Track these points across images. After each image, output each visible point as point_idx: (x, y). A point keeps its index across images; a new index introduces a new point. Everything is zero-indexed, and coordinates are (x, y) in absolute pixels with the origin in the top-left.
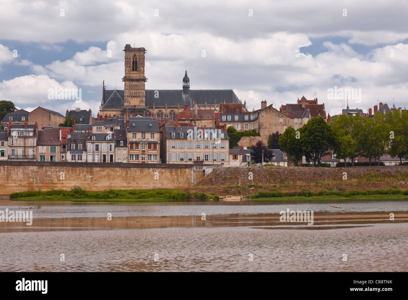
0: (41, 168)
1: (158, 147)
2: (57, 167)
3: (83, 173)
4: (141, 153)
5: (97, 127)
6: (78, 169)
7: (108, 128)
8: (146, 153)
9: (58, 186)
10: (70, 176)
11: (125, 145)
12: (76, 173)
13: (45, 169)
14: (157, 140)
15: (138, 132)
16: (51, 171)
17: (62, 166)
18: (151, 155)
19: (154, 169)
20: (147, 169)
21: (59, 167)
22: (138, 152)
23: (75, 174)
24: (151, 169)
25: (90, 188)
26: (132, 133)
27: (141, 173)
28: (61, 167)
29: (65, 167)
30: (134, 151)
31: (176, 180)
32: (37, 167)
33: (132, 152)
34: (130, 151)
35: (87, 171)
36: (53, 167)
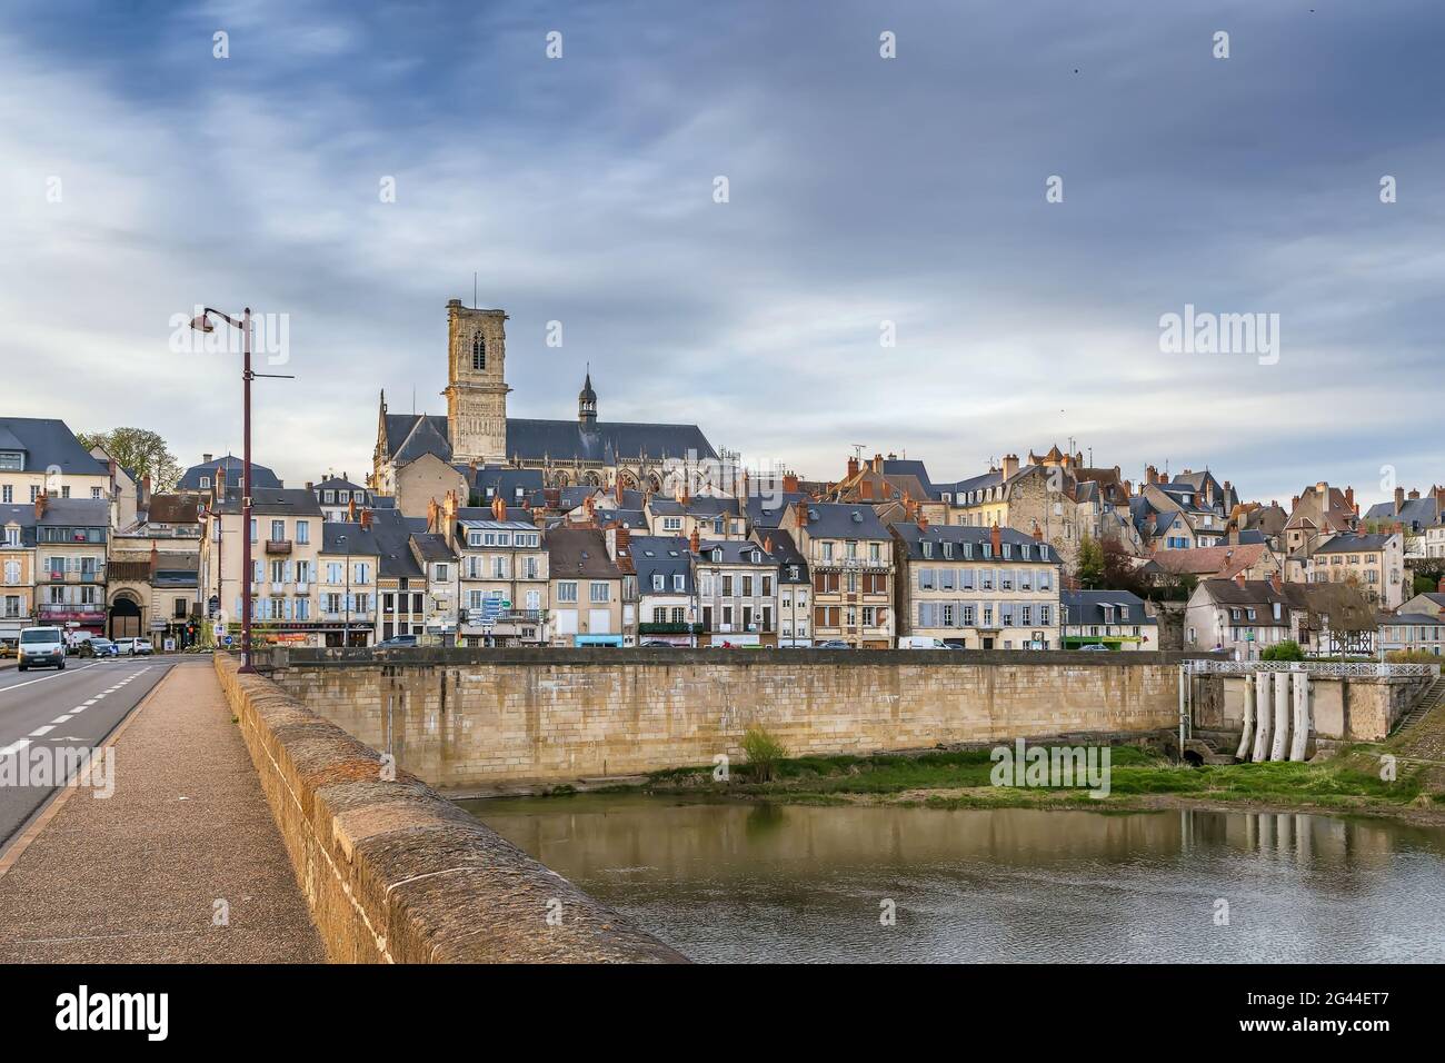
0: (744, 673)
1: (889, 582)
2: (792, 667)
3: (869, 685)
4: (846, 603)
5: (666, 521)
6: (855, 671)
7: (711, 523)
8: (859, 603)
9: (795, 735)
10: (832, 697)
11: (804, 579)
12: (849, 685)
13: (754, 673)
14: (885, 565)
15: (837, 539)
16: (773, 681)
17: (806, 663)
18: (870, 609)
19: (1062, 668)
20: (1045, 668)
21: (798, 667)
22: (838, 598)
23: (846, 689)
24: (1056, 668)
25: (891, 738)
26: (821, 540)
27: (1028, 682)
28: (804, 667)
29: (817, 667)
30: (826, 598)
31: (1119, 703)
32: (731, 668)
33: (822, 599)
34: (818, 598)
35: (880, 677)
36: (780, 667)
